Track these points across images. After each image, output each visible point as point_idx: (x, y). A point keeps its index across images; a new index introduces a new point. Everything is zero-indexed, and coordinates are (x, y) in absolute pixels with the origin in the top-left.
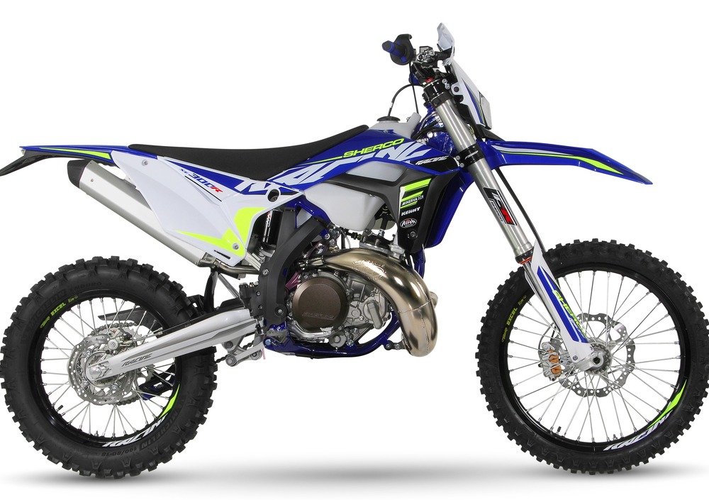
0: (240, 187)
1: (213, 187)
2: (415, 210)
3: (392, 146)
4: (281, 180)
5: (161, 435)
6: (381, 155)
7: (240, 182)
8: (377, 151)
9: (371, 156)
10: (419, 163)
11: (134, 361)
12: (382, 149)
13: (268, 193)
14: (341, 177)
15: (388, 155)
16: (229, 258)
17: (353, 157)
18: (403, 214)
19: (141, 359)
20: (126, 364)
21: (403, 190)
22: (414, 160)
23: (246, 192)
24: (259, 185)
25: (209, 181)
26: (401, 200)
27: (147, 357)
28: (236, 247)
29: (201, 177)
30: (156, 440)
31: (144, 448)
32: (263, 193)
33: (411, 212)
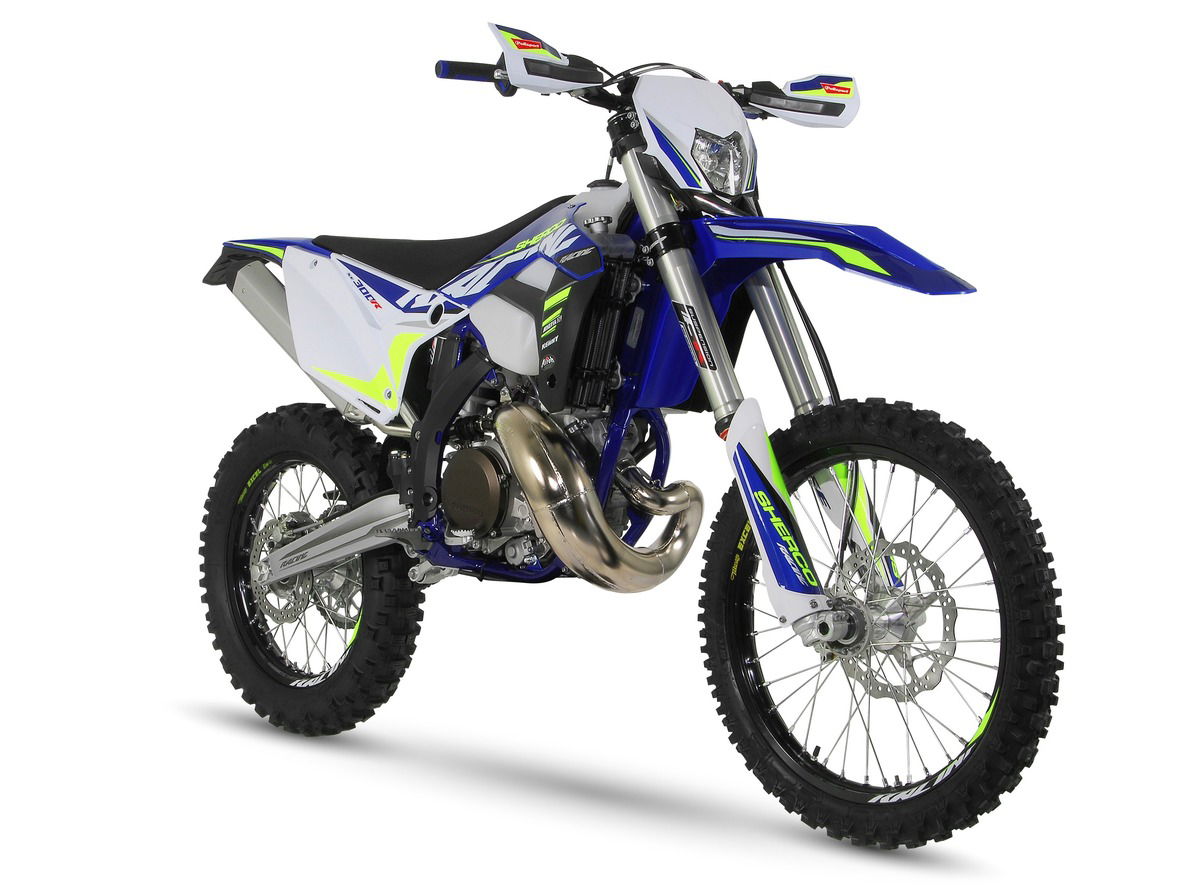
0: (403, 301)
2: (554, 340)
3: (553, 232)
4: (449, 290)
6: (542, 246)
7: (405, 291)
8: (542, 240)
9: (536, 248)
10: (563, 260)
11: (291, 562)
12: (546, 237)
13: (431, 311)
16: (378, 412)
17: (522, 250)
18: (543, 346)
20: (283, 565)
21: (546, 305)
22: (560, 255)
23: (407, 309)
24: (424, 297)
25: (372, 291)
26: (542, 324)
27: (303, 556)
28: (389, 395)
29: (365, 285)
32: (424, 310)
33: (550, 343)
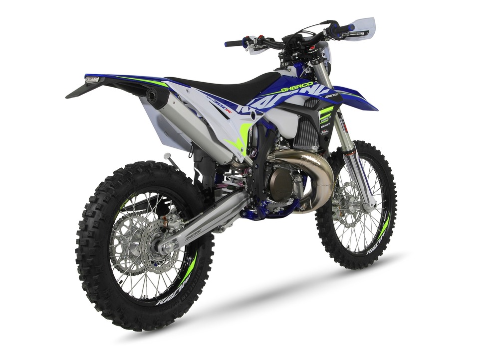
0: (238, 110)
1: (227, 110)
2: (327, 125)
3: (308, 86)
4: (254, 105)
5: (193, 288)
6: (303, 91)
7: (237, 106)
8: (300, 89)
9: (297, 91)
10: (327, 97)
11: (192, 236)
12: (302, 88)
13: (250, 114)
14: (282, 105)
15: (307, 92)
16: (241, 158)
17: (286, 92)
18: (322, 127)
19: (196, 233)
20: (187, 239)
21: (320, 113)
22: (324, 95)
23: (241, 113)
24: (245, 109)
25: (224, 105)
26: (320, 119)
27: (198, 232)
28: (242, 150)
29: (219, 102)
30: (191, 292)
31: (184, 300)
32: (248, 114)
33: (326, 126)
